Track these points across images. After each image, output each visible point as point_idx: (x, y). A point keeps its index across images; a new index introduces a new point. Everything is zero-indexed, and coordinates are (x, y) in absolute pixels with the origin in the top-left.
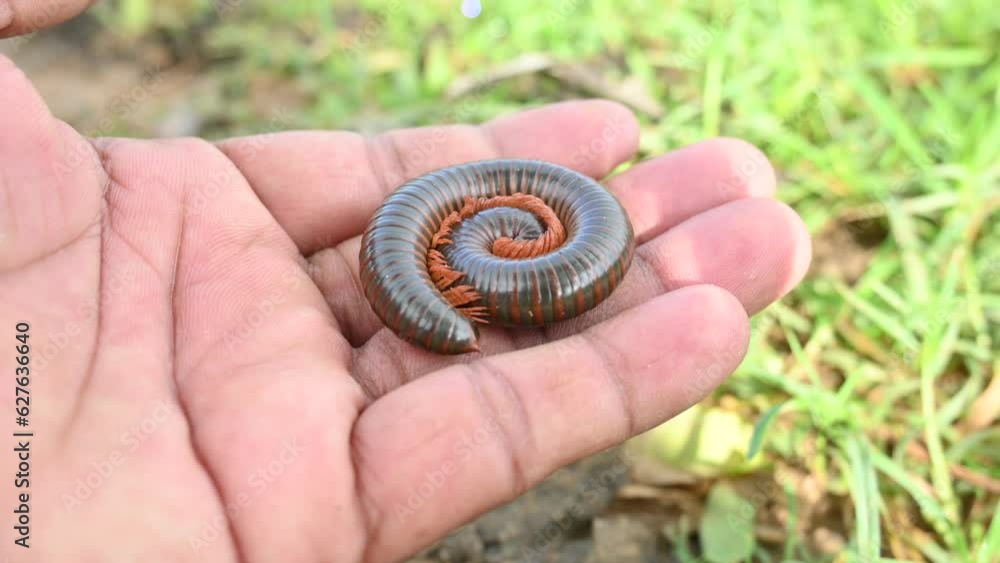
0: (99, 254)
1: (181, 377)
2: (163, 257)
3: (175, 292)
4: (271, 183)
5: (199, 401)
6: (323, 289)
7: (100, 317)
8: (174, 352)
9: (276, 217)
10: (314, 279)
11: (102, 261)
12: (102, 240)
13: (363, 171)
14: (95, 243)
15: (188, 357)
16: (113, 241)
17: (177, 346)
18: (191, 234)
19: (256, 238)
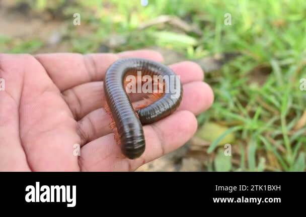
1: (22, 136)
3: (20, 107)
4: (53, 70)
6: (68, 104)
8: (20, 128)
9: (54, 82)
10: (65, 101)
13: (83, 67)
15: (24, 130)
18: (25, 88)
19: (46, 89)
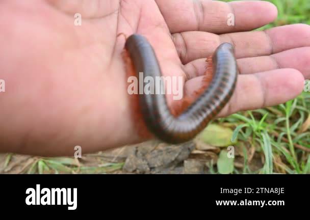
6: (175, 45)
10: (173, 41)
12: (118, 15)
16: (121, 17)
18: (142, 20)
19: (159, 25)
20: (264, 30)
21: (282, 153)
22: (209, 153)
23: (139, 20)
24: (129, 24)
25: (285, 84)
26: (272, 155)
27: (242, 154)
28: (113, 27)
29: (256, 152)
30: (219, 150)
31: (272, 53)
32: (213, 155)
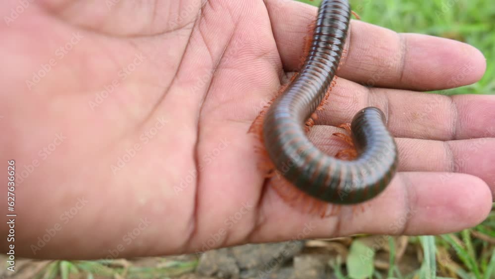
0: (188, 37)
2: (216, 49)
5: (206, 130)
7: (178, 71)
11: (189, 42)
12: (193, 30)
14: (189, 32)
16: (197, 33)
17: (208, 96)
20: (451, 96)
21: (451, 246)
22: (335, 245)
23: (230, 42)
24: (209, 49)
25: (451, 205)
26: (434, 249)
27: (387, 247)
28: (175, 53)
29: (410, 244)
30: (349, 239)
31: (454, 138)
32: (339, 248)
